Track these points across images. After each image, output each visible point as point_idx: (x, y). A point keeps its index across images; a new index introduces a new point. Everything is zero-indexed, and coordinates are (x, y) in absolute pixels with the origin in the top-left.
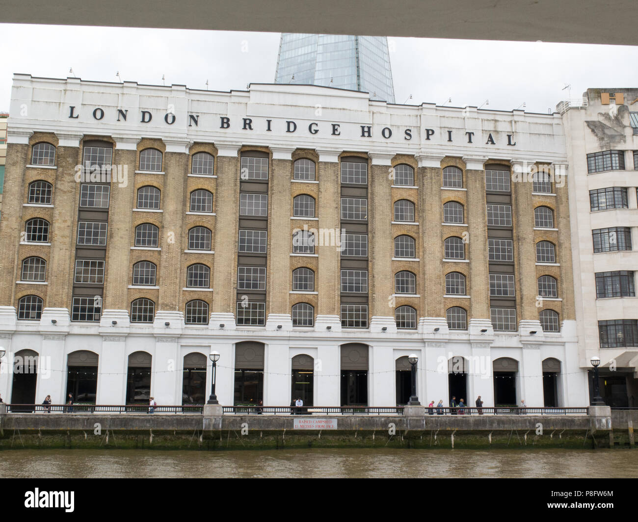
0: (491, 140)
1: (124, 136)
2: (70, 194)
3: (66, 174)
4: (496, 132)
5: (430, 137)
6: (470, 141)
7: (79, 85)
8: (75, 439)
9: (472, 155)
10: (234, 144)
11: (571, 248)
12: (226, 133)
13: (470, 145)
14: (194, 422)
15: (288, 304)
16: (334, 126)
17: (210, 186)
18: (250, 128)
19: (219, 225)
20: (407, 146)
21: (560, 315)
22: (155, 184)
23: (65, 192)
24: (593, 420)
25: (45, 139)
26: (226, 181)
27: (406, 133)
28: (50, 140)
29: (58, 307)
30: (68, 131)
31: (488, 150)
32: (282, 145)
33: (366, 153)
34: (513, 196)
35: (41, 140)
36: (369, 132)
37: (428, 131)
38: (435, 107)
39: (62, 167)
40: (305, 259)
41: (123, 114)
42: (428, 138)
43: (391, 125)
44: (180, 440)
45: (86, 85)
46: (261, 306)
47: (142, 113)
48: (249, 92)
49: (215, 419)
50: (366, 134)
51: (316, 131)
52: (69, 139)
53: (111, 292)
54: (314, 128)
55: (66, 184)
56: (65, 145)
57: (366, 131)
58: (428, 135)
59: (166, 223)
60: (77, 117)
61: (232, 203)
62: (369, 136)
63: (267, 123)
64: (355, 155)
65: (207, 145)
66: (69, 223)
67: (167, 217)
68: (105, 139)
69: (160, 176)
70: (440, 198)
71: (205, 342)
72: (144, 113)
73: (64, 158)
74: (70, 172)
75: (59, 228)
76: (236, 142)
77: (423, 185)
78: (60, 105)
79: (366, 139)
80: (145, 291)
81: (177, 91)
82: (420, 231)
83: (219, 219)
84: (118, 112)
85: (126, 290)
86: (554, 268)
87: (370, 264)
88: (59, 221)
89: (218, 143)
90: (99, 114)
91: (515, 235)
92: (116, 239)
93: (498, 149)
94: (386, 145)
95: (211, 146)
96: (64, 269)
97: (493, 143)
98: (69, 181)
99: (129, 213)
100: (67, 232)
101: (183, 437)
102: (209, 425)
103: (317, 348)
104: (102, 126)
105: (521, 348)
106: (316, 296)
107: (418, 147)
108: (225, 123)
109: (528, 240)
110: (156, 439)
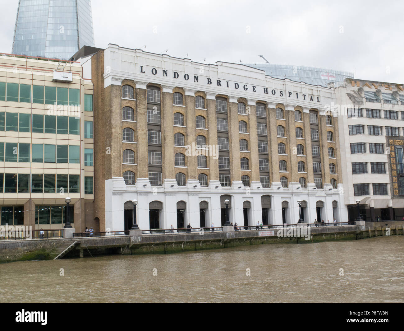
0: (312, 99)
1: (168, 85)
2: (144, 115)
3: (141, 104)
4: (314, 95)
5: (290, 96)
6: (304, 99)
7: (142, 54)
8: (169, 247)
9: (306, 106)
10: (215, 93)
11: (340, 151)
12: (210, 87)
13: (304, 100)
14: (220, 235)
15: (241, 176)
16: (253, 87)
17: (204, 115)
18: (220, 85)
19: (210, 135)
20: (281, 100)
21: (337, 181)
22: (181, 112)
23: (142, 114)
24: (359, 227)
25: (128, 83)
26: (211, 112)
27: (281, 93)
28: (131, 84)
29: (144, 178)
30: (142, 80)
31: (311, 104)
32: (235, 95)
33: (266, 101)
34: (320, 126)
35: (127, 84)
36: (267, 91)
37: (289, 92)
38: (290, 81)
39: (139, 100)
40: (245, 153)
41: (165, 72)
42: (289, 96)
43: (275, 89)
44: (213, 245)
45: (145, 54)
46: (228, 177)
47: (174, 73)
48: (217, 65)
49: (232, 233)
50: (266, 92)
51: (247, 89)
52: (141, 84)
53: (167, 170)
54: (246, 87)
55: (142, 110)
56: (140, 88)
57: (266, 91)
58: (289, 95)
59: (189, 133)
60: (145, 72)
61: (215, 123)
62: (267, 93)
63: (227, 83)
64: (261, 102)
65: (201, 93)
66: (145, 132)
67: (189, 130)
68: (157, 86)
69: (183, 108)
70: (295, 126)
71: (208, 195)
72: (175, 73)
73: (140, 95)
74: (143, 103)
75: (141, 134)
76: (216, 92)
77: (289, 119)
78: (135, 64)
79: (266, 94)
80: (181, 169)
81: (187, 62)
82: (288, 141)
83: (210, 132)
84: (163, 71)
85: (174, 168)
86: (334, 160)
87: (270, 157)
88: (140, 130)
89: (208, 92)
90: (154, 71)
91: (321, 144)
92: (167, 141)
93: (314, 103)
94: (273, 98)
95: (203, 93)
96: (145, 157)
97: (312, 100)
98: (143, 108)
99: (172, 128)
100: (144, 137)
101: (214, 243)
102: (230, 236)
103: (253, 198)
104: (156, 78)
105: (325, 196)
106: (250, 172)
107: (285, 100)
108: (209, 81)
109: (326, 147)
110: (203, 244)
